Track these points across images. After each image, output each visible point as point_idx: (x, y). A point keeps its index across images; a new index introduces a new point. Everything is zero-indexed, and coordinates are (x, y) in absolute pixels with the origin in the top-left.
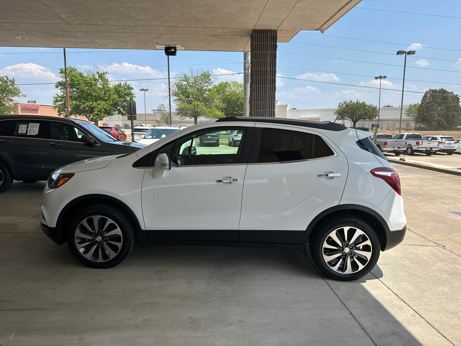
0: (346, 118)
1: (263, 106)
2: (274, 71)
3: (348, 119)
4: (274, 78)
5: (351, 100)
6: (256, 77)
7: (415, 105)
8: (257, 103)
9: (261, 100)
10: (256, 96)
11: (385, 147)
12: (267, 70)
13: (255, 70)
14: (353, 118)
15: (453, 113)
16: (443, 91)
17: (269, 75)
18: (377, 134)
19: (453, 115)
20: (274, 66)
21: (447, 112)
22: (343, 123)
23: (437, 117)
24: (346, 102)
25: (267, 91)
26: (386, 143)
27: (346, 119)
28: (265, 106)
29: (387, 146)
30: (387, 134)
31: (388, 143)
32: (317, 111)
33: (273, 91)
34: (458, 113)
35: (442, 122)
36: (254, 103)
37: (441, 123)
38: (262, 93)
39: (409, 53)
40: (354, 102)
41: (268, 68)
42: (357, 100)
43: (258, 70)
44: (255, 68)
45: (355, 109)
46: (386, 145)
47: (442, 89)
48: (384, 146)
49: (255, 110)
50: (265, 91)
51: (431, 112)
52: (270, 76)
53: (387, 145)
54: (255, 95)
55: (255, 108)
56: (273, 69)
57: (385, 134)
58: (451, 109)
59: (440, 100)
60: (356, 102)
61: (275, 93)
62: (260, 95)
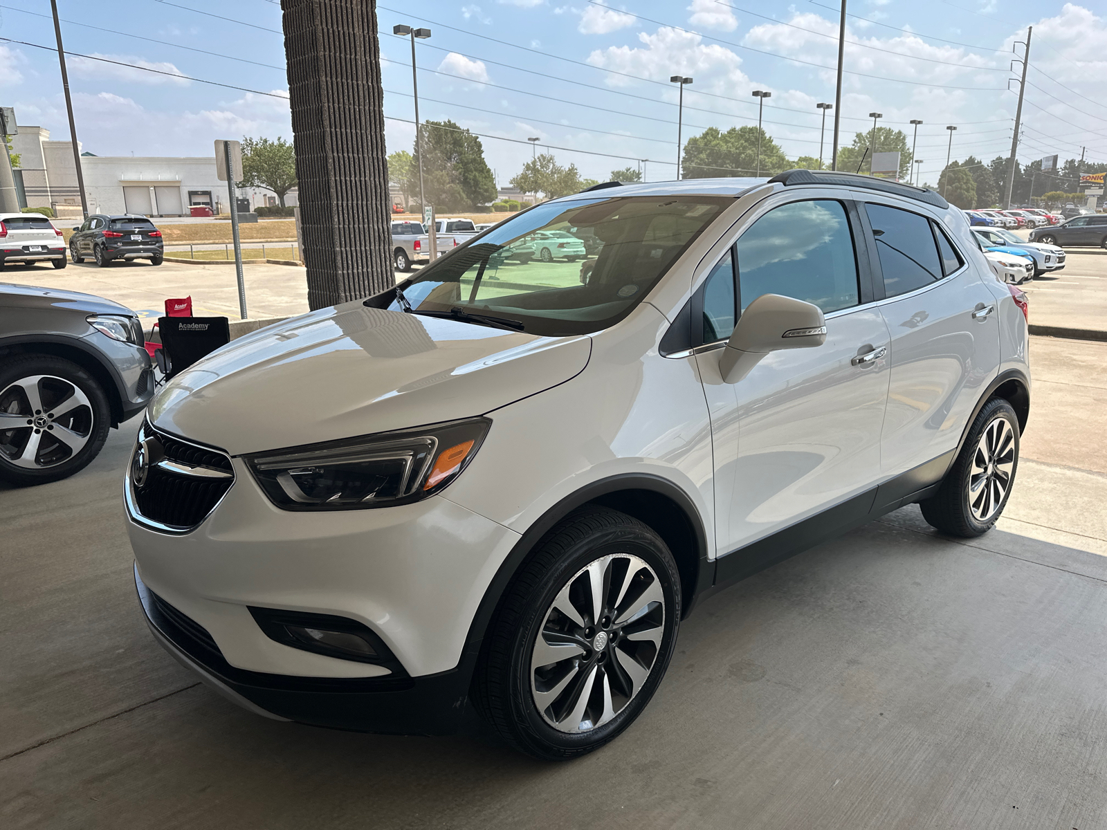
0: (259, 184)
1: (355, 143)
2: (372, 40)
3: (264, 185)
4: (376, 62)
5: (264, 138)
6: (327, 53)
7: (399, 155)
8: (339, 133)
9: (348, 123)
10: (332, 111)
11: (418, 253)
12: (354, 33)
13: (323, 29)
14: (276, 183)
15: (475, 176)
16: (450, 125)
17: (360, 50)
18: (392, 223)
19: (475, 179)
20: (371, 25)
21: (465, 172)
22: (244, 196)
23: (449, 183)
24: (250, 141)
25: (362, 100)
26: (417, 244)
27: (258, 186)
28: (360, 144)
29: (422, 250)
30: (412, 222)
31: (421, 242)
32: (169, 162)
33: (377, 98)
34: (484, 175)
35: (460, 195)
36: (329, 132)
37: (458, 195)
38: (350, 104)
39: (419, 33)
40: (273, 143)
41: (356, 30)
42: (279, 139)
43: (331, 31)
44: (322, 24)
45: (279, 160)
46: (419, 248)
47: (449, 121)
48: (415, 249)
49: (335, 154)
50: (356, 97)
51: (437, 172)
52: (363, 53)
53: (420, 246)
54: (329, 106)
55: (335, 147)
56: (371, 33)
57: (408, 221)
58: (471, 166)
59: (448, 146)
60: (276, 143)
61: (380, 105)
62: (344, 108)
